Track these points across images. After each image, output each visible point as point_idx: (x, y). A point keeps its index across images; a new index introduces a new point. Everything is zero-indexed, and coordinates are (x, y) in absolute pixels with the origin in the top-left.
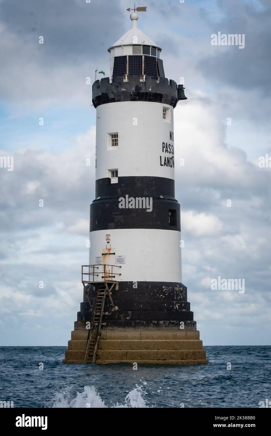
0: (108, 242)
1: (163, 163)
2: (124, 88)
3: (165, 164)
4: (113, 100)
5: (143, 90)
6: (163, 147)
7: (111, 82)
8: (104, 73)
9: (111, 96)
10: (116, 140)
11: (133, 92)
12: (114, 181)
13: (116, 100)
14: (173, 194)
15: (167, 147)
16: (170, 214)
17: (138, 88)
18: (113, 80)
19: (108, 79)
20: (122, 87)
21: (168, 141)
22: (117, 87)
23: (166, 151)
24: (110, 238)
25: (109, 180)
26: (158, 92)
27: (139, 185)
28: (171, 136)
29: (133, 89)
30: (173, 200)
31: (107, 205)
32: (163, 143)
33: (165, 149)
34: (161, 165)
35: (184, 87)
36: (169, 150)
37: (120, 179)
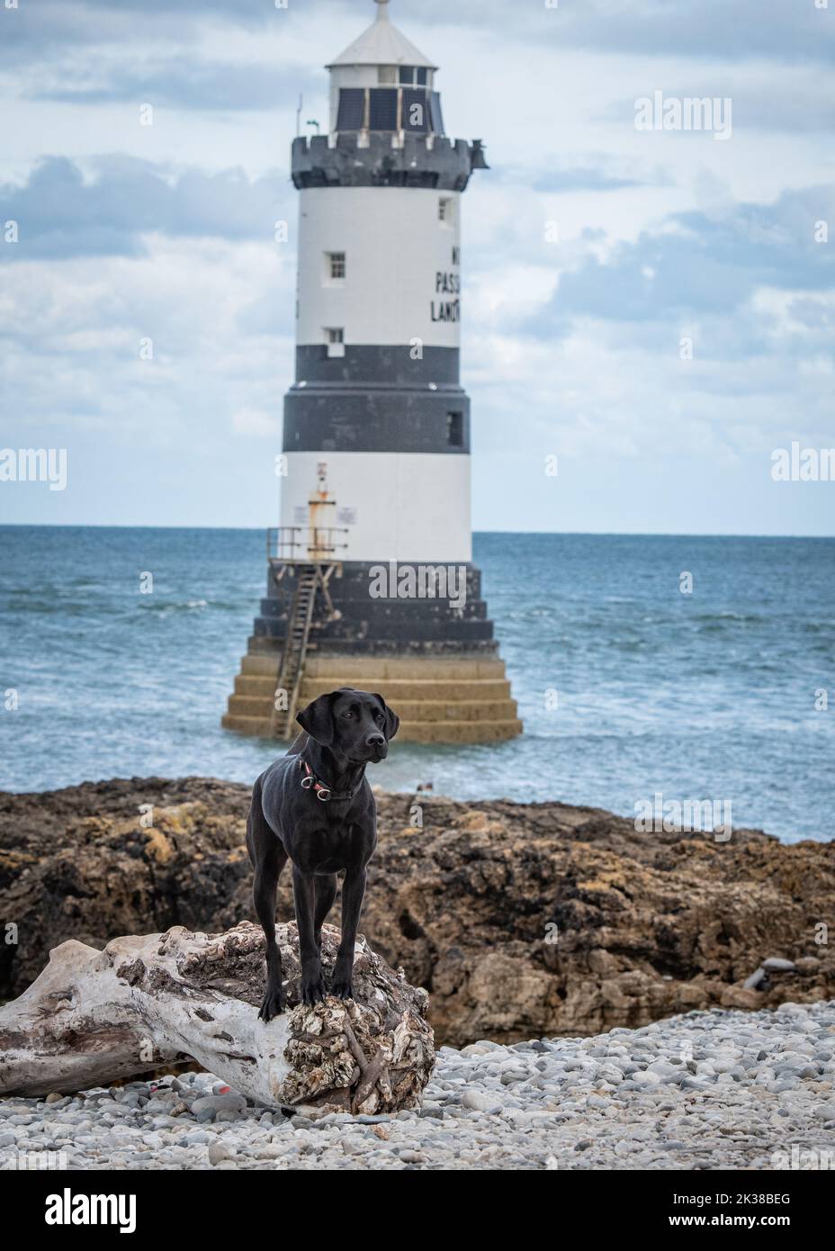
0: (322, 479)
1: (437, 316)
2: (360, 160)
3: (441, 317)
4: (336, 183)
5: (399, 167)
6: (438, 283)
7: (332, 144)
8: (317, 125)
9: (332, 174)
10: (342, 267)
11: (379, 171)
12: (336, 351)
13: (342, 182)
14: (455, 379)
15: (445, 282)
16: (449, 419)
17: (388, 162)
18: (338, 142)
19: (325, 139)
20: (354, 158)
21: (448, 268)
22: (345, 157)
23: (445, 289)
24: (327, 469)
25: (324, 348)
26: (430, 169)
27: (387, 362)
28: (455, 256)
29: (379, 163)
30: (456, 391)
31: (321, 402)
32: (439, 274)
33: (441, 286)
34: (434, 320)
35: (483, 143)
36: (449, 286)
37: (347, 348)
